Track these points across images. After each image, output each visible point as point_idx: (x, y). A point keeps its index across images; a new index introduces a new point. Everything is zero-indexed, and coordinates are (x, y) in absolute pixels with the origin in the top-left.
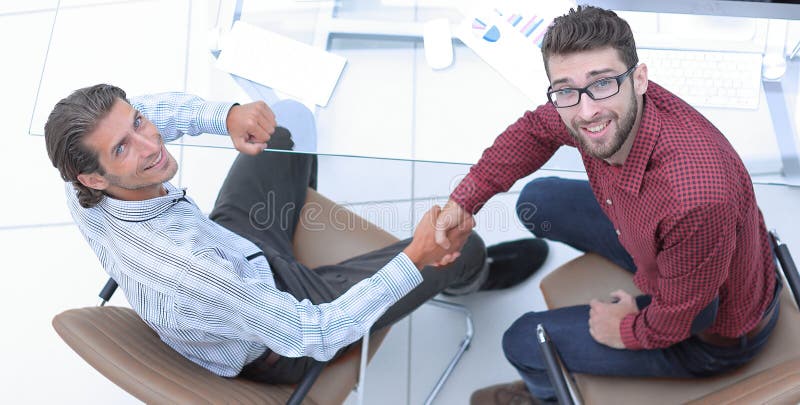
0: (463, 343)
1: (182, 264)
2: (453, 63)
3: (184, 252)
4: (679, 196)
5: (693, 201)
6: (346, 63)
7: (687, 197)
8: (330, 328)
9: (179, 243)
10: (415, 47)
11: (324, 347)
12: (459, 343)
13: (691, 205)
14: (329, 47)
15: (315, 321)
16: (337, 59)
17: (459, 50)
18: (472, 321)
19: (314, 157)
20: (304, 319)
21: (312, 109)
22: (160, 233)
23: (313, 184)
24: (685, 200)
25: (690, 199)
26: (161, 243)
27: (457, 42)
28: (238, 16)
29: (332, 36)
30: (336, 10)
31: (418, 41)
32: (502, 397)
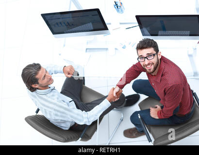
0: (121, 119)
1: (55, 104)
2: (115, 54)
3: (55, 101)
11: (89, 122)
14: (86, 51)
15: (86, 116)
16: (88, 54)
18: (123, 114)
21: (83, 66)
23: (84, 84)
27: (116, 49)
28: (64, 46)
29: (87, 49)
30: (87, 43)
31: (107, 49)
32: (131, 131)
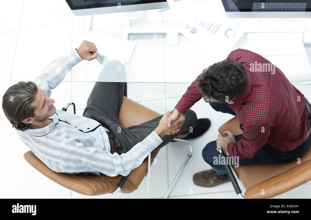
0: (189, 155)
1: (62, 149)
2: (179, 42)
3: (62, 145)
4: (247, 119)
5: (251, 123)
6: (136, 45)
7: (249, 121)
8: (126, 164)
9: (60, 141)
10: (163, 37)
12: (187, 155)
13: (250, 124)
14: (129, 39)
15: (119, 162)
16: (132, 43)
17: (181, 37)
18: (192, 146)
19: (126, 84)
20: (115, 162)
21: (124, 64)
22: (52, 139)
23: (125, 94)
24: (248, 122)
25: (250, 122)
26: (52, 142)
27: (180, 34)
28: (91, 29)
29: (129, 35)
30: (130, 24)
31: (164, 35)
32: (206, 176)
